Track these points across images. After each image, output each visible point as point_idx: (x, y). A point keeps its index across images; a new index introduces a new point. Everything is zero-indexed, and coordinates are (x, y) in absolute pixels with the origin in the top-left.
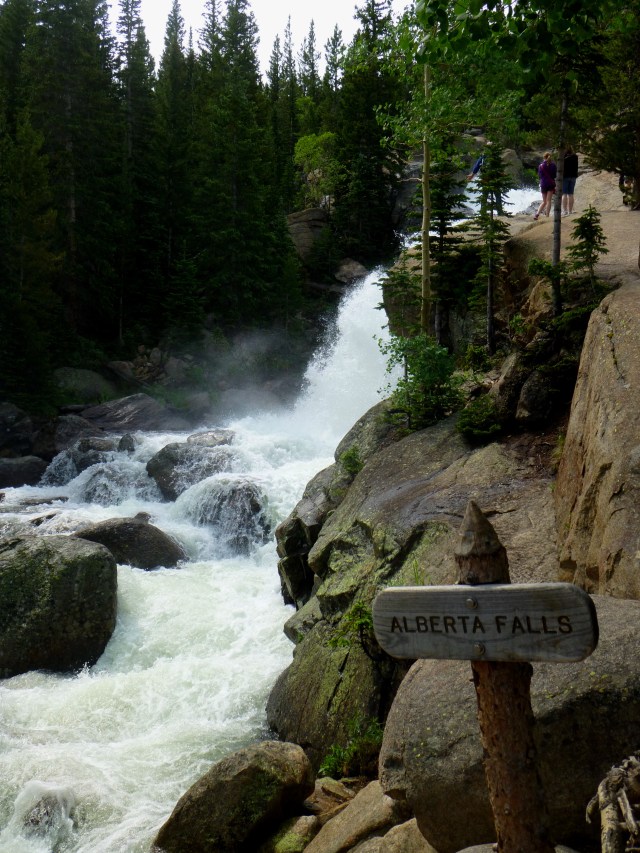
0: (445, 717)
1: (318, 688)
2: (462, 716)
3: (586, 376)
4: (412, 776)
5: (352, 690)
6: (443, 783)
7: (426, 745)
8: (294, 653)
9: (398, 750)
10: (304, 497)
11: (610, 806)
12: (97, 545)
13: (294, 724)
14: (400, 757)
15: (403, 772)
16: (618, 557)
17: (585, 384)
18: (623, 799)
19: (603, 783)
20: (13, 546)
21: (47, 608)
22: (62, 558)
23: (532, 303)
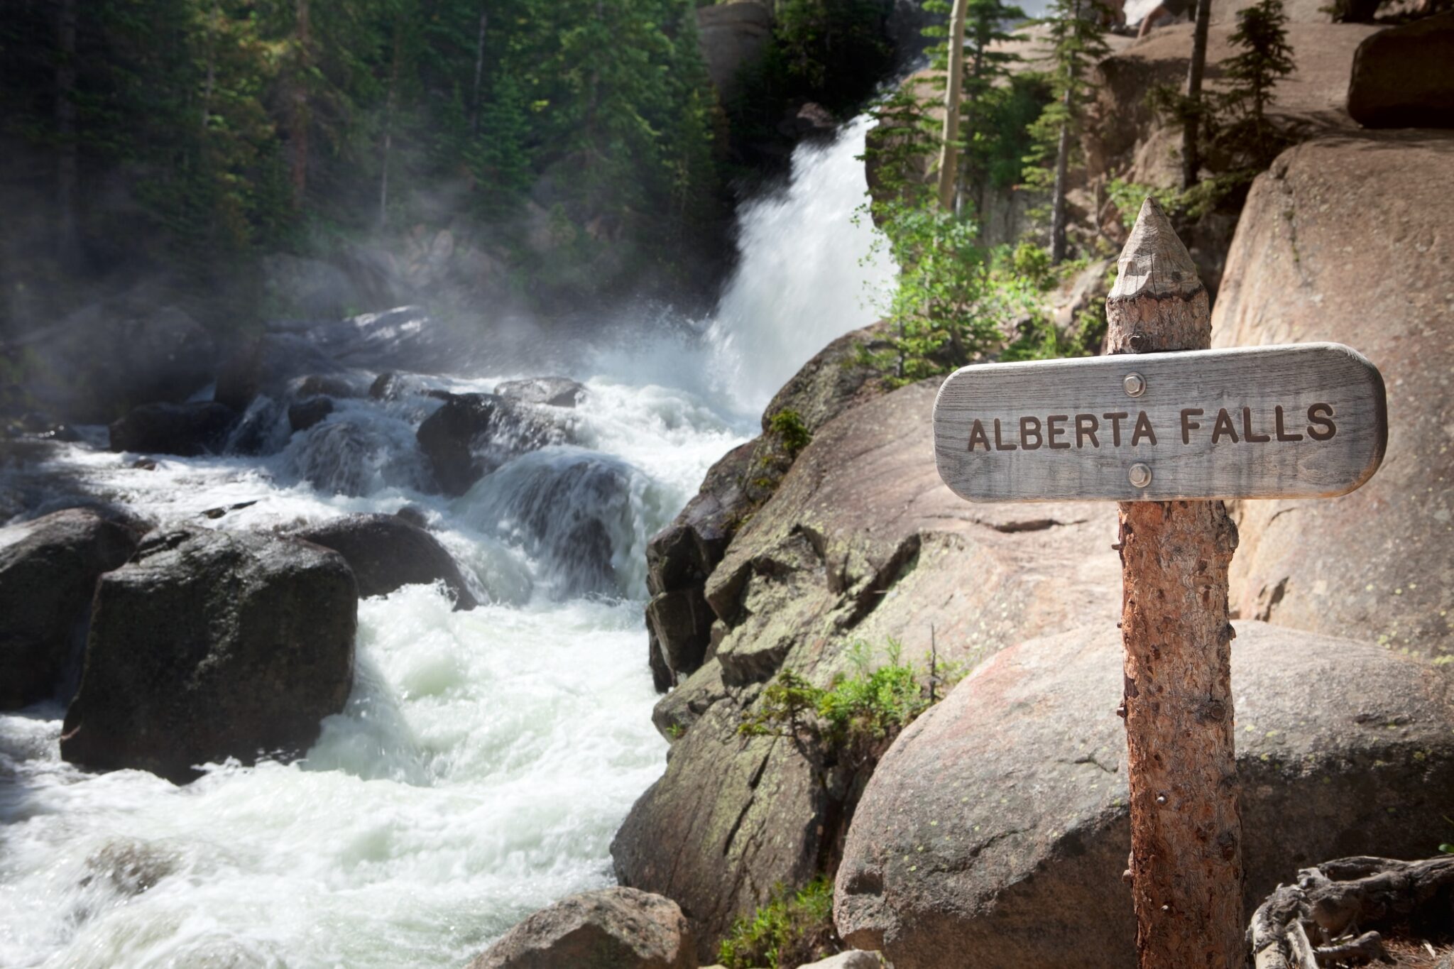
0: (965, 804)
1: (710, 814)
2: (999, 802)
3: (1238, 285)
4: (898, 906)
5: (772, 820)
6: (956, 915)
7: (928, 850)
8: (669, 756)
9: (874, 861)
10: (701, 491)
11: (1274, 946)
12: (325, 551)
13: (661, 875)
14: (877, 873)
15: (881, 900)
16: (1279, 593)
17: (1235, 300)
18: (1298, 935)
19: (1263, 908)
20: (173, 544)
21: (230, 656)
22: (261, 569)
23: (1140, 171)
